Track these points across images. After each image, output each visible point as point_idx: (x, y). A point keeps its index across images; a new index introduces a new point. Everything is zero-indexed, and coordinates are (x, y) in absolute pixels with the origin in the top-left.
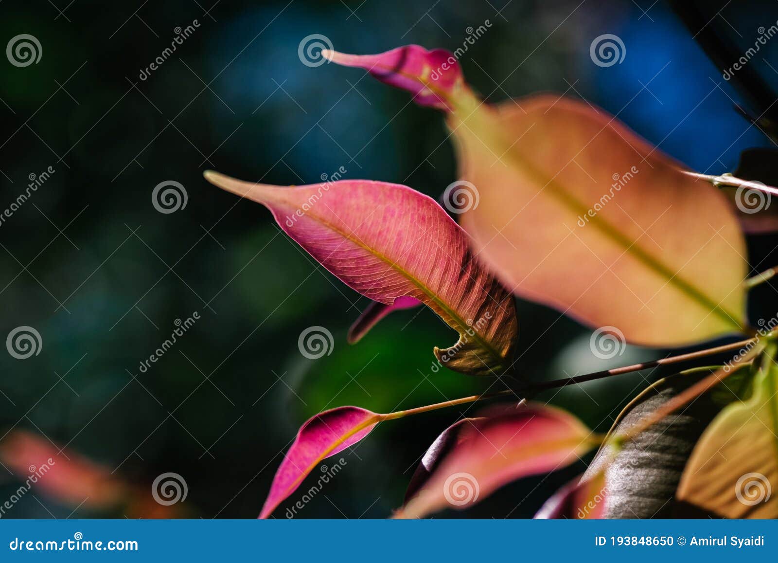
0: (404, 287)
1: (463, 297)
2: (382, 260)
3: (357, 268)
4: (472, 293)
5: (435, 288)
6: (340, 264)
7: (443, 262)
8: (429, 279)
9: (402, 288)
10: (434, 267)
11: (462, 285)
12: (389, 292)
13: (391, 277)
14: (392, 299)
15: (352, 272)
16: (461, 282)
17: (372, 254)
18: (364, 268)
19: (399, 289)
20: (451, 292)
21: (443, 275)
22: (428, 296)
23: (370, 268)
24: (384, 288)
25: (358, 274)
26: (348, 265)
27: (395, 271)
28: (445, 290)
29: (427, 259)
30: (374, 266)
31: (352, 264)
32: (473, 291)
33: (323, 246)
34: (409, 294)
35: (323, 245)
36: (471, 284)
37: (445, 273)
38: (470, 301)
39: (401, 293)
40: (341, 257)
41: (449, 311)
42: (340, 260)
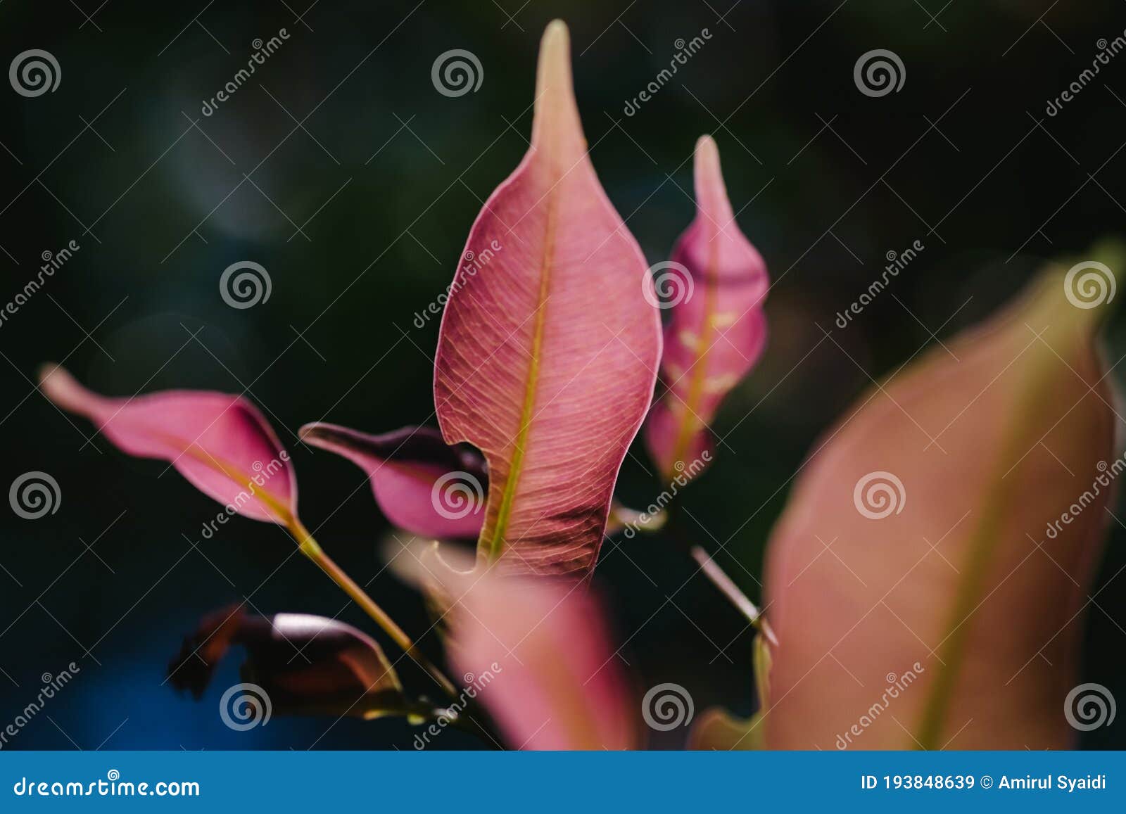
0: (499, 441)
1: (531, 539)
2: (528, 380)
3: (485, 354)
4: (542, 549)
5: (524, 489)
6: (474, 328)
7: (565, 477)
8: (533, 471)
9: (494, 439)
10: (555, 467)
11: (546, 527)
12: (472, 425)
13: (505, 412)
14: (462, 437)
15: (471, 352)
16: (549, 523)
17: (528, 361)
18: (494, 364)
19: (488, 435)
20: (528, 516)
21: (547, 489)
22: (506, 483)
23: (498, 371)
24: (474, 415)
25: (473, 363)
26: (483, 339)
27: (520, 412)
28: (527, 505)
29: (562, 450)
30: (509, 377)
31: (487, 342)
32: (546, 549)
33: (494, 282)
34: (491, 456)
35: (498, 281)
36: (554, 541)
37: (552, 490)
38: (530, 554)
39: (483, 443)
40: (492, 320)
41: (502, 530)
42: (481, 321)
